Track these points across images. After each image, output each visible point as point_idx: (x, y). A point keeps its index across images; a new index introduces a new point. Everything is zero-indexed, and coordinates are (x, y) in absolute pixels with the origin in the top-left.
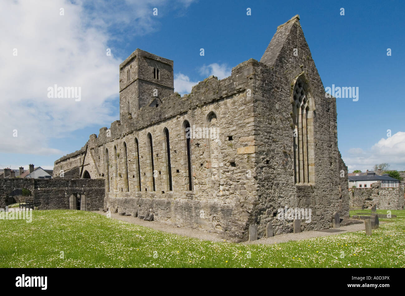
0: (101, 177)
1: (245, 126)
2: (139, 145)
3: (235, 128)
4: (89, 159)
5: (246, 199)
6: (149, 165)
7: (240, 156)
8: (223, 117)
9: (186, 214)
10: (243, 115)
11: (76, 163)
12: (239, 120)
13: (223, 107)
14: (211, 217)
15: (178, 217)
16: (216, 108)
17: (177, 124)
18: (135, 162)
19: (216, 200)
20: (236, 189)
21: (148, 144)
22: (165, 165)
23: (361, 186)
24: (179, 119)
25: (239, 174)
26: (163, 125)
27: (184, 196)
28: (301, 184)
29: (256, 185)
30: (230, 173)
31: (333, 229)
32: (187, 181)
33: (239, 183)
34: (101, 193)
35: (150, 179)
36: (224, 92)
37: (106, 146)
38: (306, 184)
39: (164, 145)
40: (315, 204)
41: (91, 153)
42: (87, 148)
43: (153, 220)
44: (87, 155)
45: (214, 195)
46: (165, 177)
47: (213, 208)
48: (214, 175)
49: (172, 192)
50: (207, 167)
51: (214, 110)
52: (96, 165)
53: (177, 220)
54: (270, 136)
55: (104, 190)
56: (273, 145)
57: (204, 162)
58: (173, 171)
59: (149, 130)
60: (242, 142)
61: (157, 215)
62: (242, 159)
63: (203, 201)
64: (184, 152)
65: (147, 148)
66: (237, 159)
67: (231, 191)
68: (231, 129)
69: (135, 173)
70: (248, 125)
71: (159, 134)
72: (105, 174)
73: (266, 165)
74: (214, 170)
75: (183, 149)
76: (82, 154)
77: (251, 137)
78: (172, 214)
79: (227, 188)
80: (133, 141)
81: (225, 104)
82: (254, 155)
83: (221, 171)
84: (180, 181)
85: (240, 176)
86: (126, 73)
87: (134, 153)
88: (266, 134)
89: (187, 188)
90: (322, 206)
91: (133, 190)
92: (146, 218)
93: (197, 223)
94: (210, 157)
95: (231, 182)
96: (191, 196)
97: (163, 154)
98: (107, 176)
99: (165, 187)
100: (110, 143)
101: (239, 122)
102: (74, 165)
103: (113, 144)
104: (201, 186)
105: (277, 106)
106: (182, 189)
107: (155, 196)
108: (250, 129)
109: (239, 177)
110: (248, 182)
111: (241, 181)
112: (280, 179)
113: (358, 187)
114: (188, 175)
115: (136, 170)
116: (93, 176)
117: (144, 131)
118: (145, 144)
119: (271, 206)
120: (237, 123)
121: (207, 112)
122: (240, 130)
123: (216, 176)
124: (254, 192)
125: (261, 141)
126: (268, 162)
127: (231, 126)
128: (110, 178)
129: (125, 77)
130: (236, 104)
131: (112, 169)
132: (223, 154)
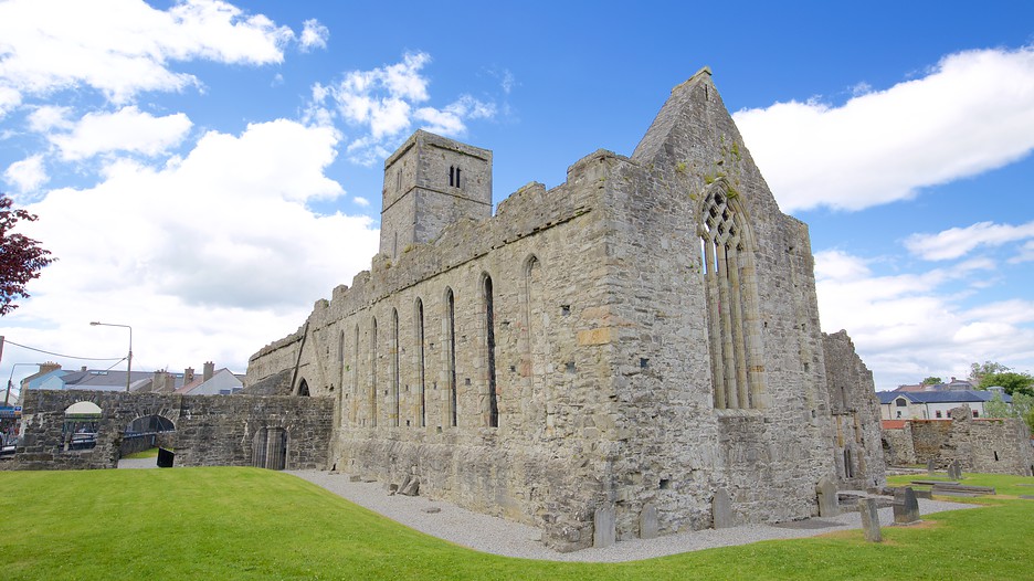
0: (328, 393)
1: (592, 285)
2: (400, 323)
3: (573, 288)
4: (310, 353)
5: (593, 447)
6: (415, 367)
7: (583, 349)
8: (553, 266)
9: (481, 483)
10: (588, 260)
11: (286, 360)
12: (581, 271)
13: (552, 244)
14: (527, 490)
15: (466, 487)
16: (539, 247)
17: (469, 280)
18: (391, 362)
19: (538, 449)
20: (577, 425)
21: (415, 322)
22: (445, 368)
23: (939, 415)
24: (473, 269)
25: (583, 389)
26: (444, 281)
27: (479, 439)
28: (730, 413)
29: (615, 417)
30: (565, 388)
31: (820, 519)
32: (486, 405)
33: (582, 409)
34: (325, 428)
35: (417, 400)
36: (555, 214)
37: (342, 325)
38: (744, 412)
39: (445, 323)
40: (770, 458)
41: (314, 339)
42: (307, 329)
43: (417, 494)
44: (306, 343)
45: (536, 437)
46: (444, 395)
47: (532, 468)
48: (537, 393)
49: (457, 429)
50: (522, 372)
51: (535, 252)
52: (320, 364)
53: (463, 495)
54: (648, 306)
55: (330, 421)
56: (657, 325)
57: (516, 363)
58: (460, 381)
59: (419, 291)
60: (588, 318)
61: (425, 482)
62: (588, 356)
63: (514, 449)
64: (482, 340)
65: (412, 330)
66: (578, 357)
67: (568, 430)
68: (567, 291)
69: (389, 385)
70: (598, 283)
71: (437, 299)
72: (336, 386)
73: (638, 369)
74: (536, 379)
75: (480, 332)
76: (299, 341)
77: (602, 307)
78: (454, 479)
79: (560, 422)
80: (390, 315)
81: (556, 239)
82: (609, 348)
83: (549, 382)
84: (473, 403)
85: (584, 394)
86: (395, 176)
87: (391, 341)
88: (638, 301)
89: (486, 421)
90: (789, 463)
91: (384, 423)
92: (403, 489)
93: (500, 504)
94: (529, 352)
95: (567, 408)
96: (490, 440)
97: (443, 343)
98: (338, 391)
99: (443, 419)
100: (349, 318)
101: (582, 276)
102: (282, 366)
103: (353, 321)
104: (510, 416)
105: (664, 243)
106: (476, 422)
107: (425, 439)
108: (601, 291)
109: (582, 398)
110: (600, 409)
111: (586, 406)
112: (676, 401)
113: (933, 417)
114: (488, 392)
115: (391, 377)
116: (314, 391)
117: (408, 292)
118: (410, 320)
119: (654, 463)
120: (578, 278)
121: (525, 255)
122: (583, 294)
123: (541, 394)
124: (610, 431)
125: (627, 315)
126: (644, 362)
127: (567, 285)
128: (344, 396)
129: (393, 183)
130: (576, 238)
131: (348, 376)
132: (553, 345)
